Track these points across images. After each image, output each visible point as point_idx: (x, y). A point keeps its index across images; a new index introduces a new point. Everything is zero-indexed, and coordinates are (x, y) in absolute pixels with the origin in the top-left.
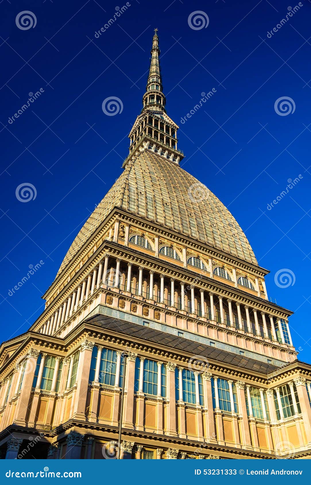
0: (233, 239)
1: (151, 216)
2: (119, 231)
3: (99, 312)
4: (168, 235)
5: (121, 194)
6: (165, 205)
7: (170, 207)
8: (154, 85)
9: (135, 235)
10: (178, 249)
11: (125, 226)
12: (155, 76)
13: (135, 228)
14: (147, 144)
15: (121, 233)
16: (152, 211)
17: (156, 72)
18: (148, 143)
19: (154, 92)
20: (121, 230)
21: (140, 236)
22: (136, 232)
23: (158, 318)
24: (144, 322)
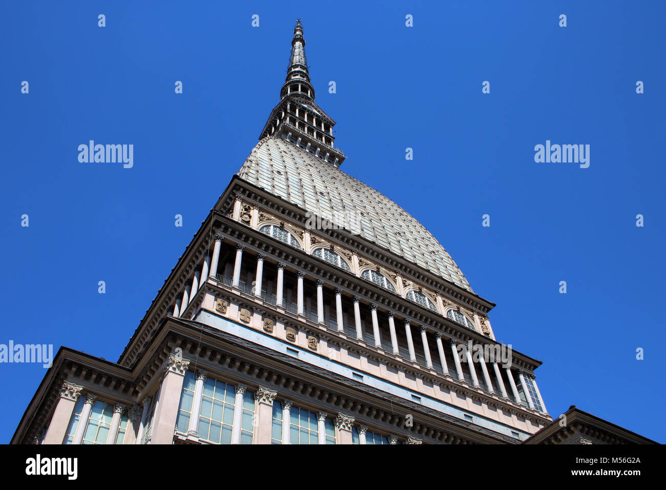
2: (241, 213)
6: (319, 194)
7: (326, 197)
8: (297, 75)
9: (270, 224)
10: (344, 254)
11: (251, 208)
13: (270, 214)
15: (246, 216)
18: (290, 134)
19: (299, 82)
20: (246, 212)
21: (277, 227)
22: (271, 220)
23: (313, 347)
24: (288, 348)
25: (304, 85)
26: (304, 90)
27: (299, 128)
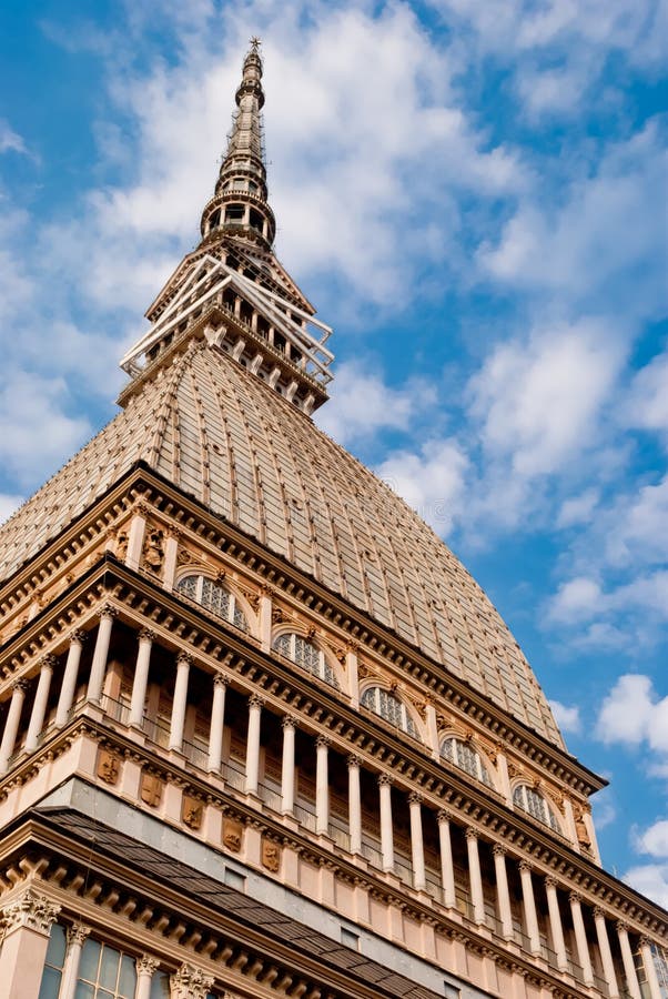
0: (494, 663)
1: (249, 525)
2: (144, 545)
3: (71, 802)
4: (304, 598)
5: (153, 434)
6: (291, 505)
7: (305, 513)
8: (242, 179)
9: (197, 573)
10: (333, 650)
11: (165, 534)
12: (247, 156)
13: (198, 551)
14: (218, 334)
15: (152, 554)
16: (250, 511)
17: (250, 147)
18: (222, 330)
19: (245, 199)
20: (153, 544)
21: (212, 580)
22: (199, 563)
23: (272, 867)
24: (227, 869)
25: (256, 208)
26: (256, 220)
27: (241, 317)
